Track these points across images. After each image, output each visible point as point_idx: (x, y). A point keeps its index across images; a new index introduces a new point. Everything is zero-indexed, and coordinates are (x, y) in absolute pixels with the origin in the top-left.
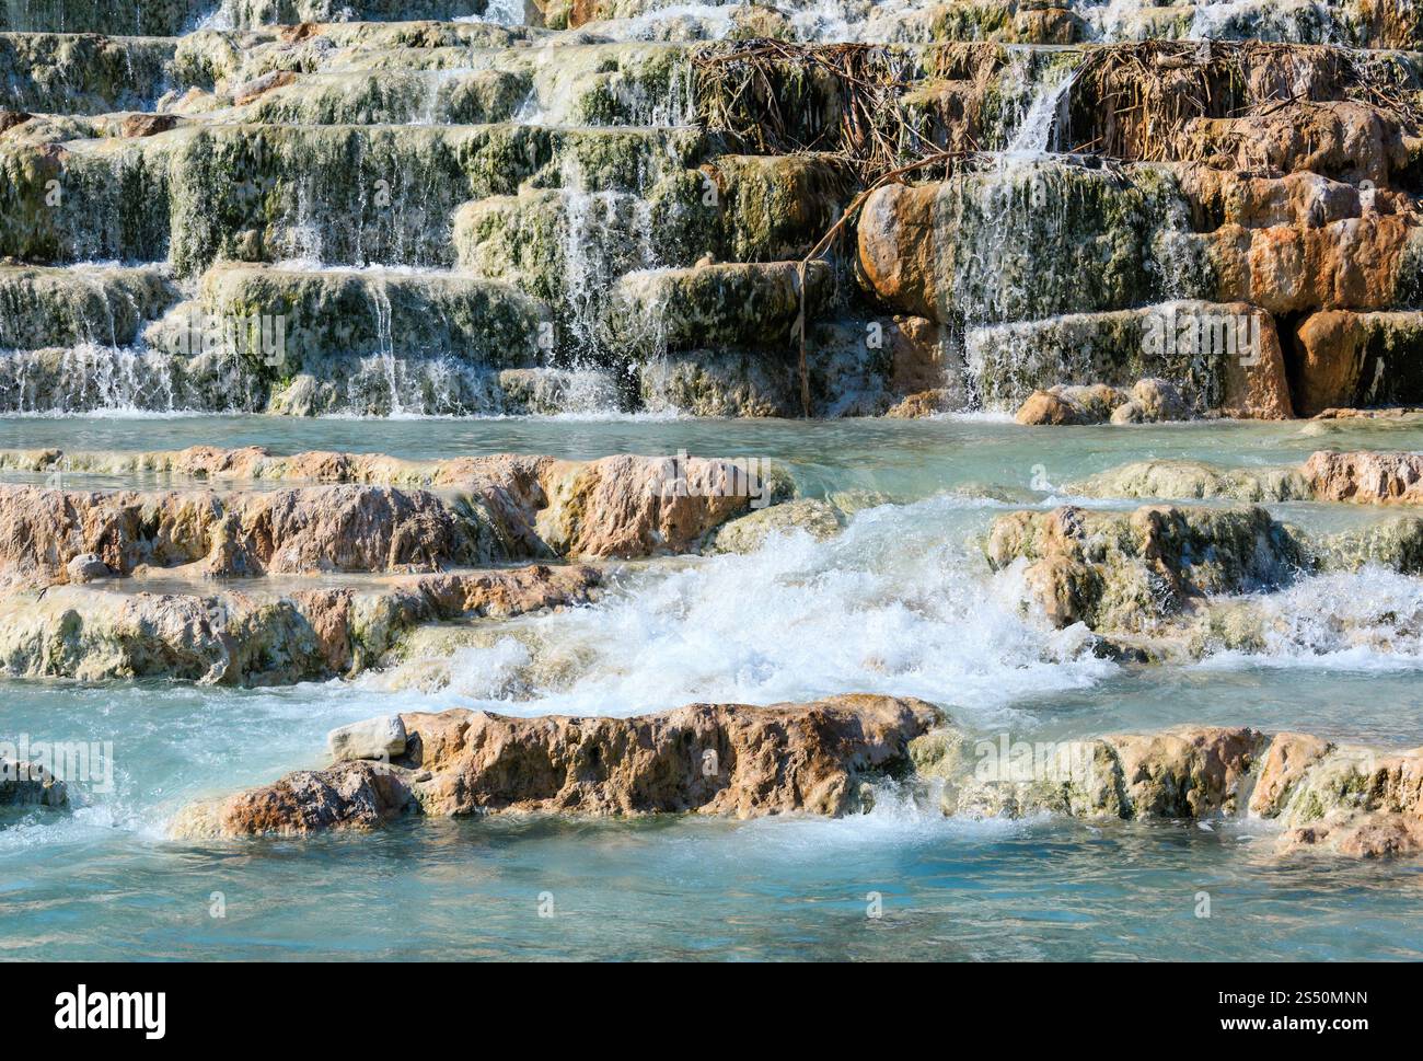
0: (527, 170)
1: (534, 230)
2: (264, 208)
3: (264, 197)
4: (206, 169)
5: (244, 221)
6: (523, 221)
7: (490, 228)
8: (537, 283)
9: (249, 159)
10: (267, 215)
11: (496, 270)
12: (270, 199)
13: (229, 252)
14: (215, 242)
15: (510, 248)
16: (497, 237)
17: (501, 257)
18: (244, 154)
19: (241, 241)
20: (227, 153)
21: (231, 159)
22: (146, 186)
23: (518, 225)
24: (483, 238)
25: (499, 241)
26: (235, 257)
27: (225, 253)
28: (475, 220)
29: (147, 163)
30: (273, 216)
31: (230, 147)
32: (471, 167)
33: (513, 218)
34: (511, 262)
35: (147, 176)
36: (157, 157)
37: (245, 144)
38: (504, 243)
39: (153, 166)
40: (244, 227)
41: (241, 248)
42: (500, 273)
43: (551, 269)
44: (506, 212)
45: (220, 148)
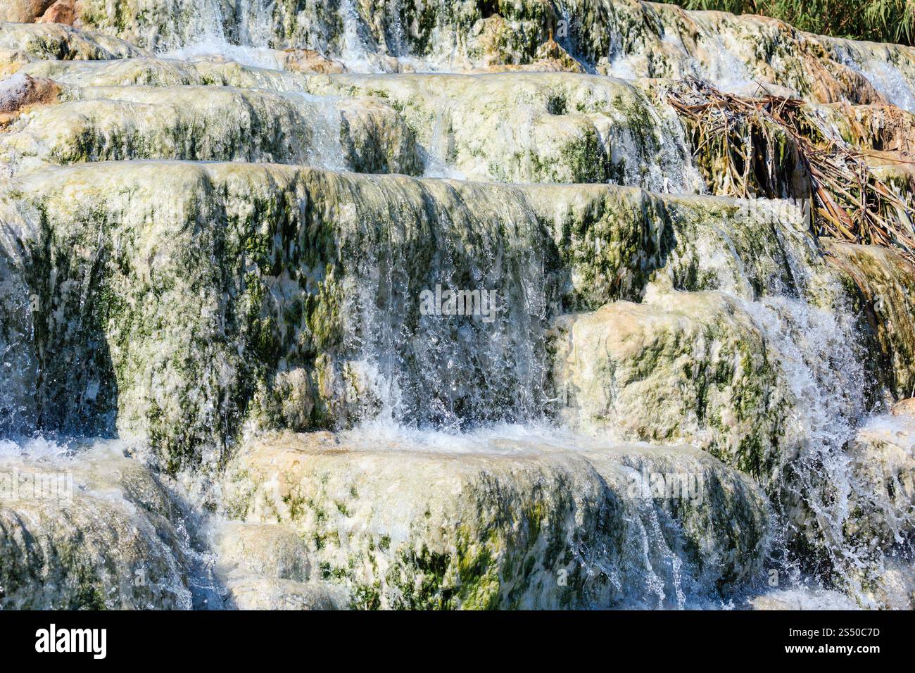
0: (653, 260)
1: (738, 362)
2: (312, 328)
3: (312, 305)
4: (221, 247)
5: (283, 352)
6: (717, 347)
7: (656, 357)
8: (742, 449)
9: (288, 230)
10: (317, 340)
11: (663, 429)
12: (321, 309)
13: (271, 414)
14: (243, 396)
15: (690, 392)
16: (668, 374)
17: (673, 409)
18: (281, 220)
19: (287, 393)
20: (254, 219)
21: (264, 229)
22: (60, 280)
23: (708, 353)
24: (641, 375)
25: (672, 380)
26: (282, 423)
27: (264, 418)
28: (631, 344)
29: (60, 233)
30: (326, 341)
31: (260, 207)
32: (577, 254)
33: (701, 342)
34: (692, 415)
35: (63, 259)
36: (84, 222)
37: (283, 203)
38: (681, 383)
39: (75, 240)
40: (282, 363)
41: (288, 406)
42: (669, 433)
43: (767, 426)
44: (689, 333)
45: (241, 209)
